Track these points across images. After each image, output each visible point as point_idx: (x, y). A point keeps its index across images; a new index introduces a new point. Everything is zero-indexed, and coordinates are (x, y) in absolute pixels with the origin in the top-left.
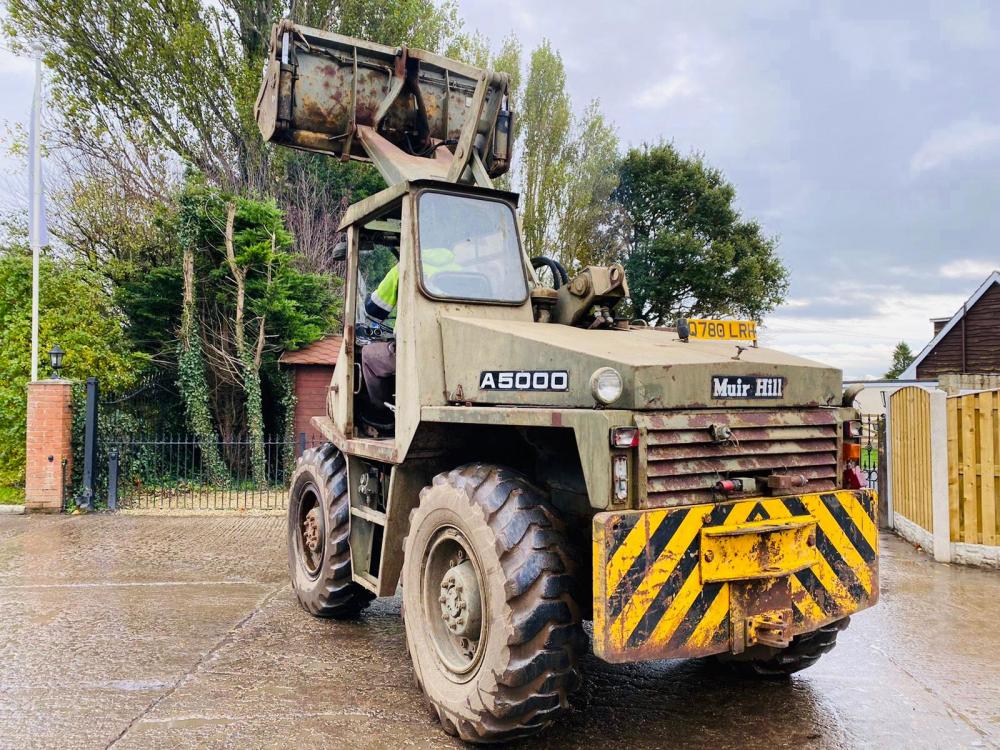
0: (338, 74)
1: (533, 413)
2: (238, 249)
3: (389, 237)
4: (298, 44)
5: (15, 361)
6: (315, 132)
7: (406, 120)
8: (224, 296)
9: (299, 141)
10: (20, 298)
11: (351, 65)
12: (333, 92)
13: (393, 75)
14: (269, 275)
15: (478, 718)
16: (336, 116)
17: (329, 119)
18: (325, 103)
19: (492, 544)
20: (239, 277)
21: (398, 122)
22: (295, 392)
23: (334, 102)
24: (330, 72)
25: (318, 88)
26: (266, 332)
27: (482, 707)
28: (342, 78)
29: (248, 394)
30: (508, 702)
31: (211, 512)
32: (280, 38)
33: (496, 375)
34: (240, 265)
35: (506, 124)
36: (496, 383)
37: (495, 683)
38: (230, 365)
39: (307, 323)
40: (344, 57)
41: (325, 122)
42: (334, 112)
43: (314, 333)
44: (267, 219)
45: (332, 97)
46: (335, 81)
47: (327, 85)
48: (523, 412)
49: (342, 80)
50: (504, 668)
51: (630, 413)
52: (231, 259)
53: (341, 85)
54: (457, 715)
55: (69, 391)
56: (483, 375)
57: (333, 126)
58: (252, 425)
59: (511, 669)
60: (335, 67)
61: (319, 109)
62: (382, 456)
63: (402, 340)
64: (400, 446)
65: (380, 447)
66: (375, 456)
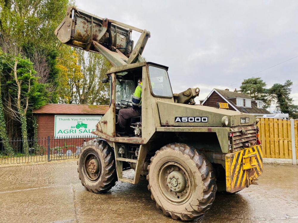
0: (87, 24)
1: (201, 128)
2: (20, 74)
3: (120, 77)
4: (77, 14)
6: (78, 41)
7: (105, 40)
8: (12, 91)
9: (74, 44)
11: (91, 22)
12: (85, 29)
13: (103, 26)
14: (29, 84)
15: (191, 213)
16: (86, 37)
17: (83, 38)
18: (83, 33)
19: (195, 165)
20: (19, 85)
21: (102, 40)
23: (85, 33)
24: (85, 23)
25: (81, 28)
26: (29, 103)
27: (193, 210)
28: (88, 25)
29: (22, 124)
30: (202, 207)
31: (15, 165)
32: (71, 11)
33: (181, 118)
34: (19, 80)
35: (131, 44)
36: (181, 120)
37: (199, 202)
38: (15, 114)
40: (89, 19)
41: (82, 38)
42: (85, 36)
44: (27, 65)
45: (85, 31)
46: (86, 26)
47: (84, 27)
48: (197, 128)
49: (88, 26)
50: (202, 198)
51: (229, 128)
52: (16, 78)
53: (88, 27)
54: (181, 214)
56: (176, 118)
57: (84, 40)
58: (24, 134)
59: (204, 198)
60: (86, 22)
61: (81, 34)
62: (135, 142)
63: (145, 108)
64: (145, 139)
65: (134, 140)
66: (131, 142)
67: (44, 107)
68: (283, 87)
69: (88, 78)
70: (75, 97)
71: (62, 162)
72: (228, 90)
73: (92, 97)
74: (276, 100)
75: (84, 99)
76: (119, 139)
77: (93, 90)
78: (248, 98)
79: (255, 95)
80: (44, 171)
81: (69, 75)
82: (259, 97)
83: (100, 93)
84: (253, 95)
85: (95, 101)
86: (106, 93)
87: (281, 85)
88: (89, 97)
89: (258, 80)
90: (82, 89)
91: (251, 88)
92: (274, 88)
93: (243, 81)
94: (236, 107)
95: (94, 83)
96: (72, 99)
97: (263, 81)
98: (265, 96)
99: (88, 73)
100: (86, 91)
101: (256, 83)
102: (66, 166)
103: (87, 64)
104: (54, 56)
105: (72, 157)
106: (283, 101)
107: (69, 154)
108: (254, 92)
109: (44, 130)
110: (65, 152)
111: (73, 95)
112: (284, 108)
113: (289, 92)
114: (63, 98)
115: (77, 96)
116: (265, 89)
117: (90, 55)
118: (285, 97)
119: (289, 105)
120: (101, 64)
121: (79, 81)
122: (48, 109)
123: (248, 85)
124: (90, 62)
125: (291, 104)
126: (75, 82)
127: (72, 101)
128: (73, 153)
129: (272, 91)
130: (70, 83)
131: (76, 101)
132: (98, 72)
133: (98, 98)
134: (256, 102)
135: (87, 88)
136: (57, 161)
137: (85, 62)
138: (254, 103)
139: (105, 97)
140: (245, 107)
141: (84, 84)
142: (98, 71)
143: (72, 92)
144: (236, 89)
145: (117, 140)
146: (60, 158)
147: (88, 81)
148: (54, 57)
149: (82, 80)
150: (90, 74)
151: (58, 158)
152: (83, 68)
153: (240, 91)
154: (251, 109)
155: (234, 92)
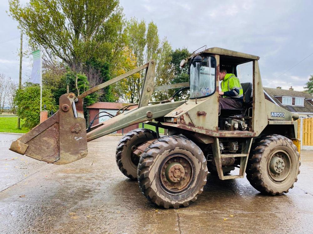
5: (36, 107)
10: (37, 95)
14: (84, 90)
20: (78, 91)
22: (89, 114)
34: (79, 88)
39: (92, 100)
43: (93, 102)
44: (84, 79)
52: (77, 87)
55: (48, 113)
62: (246, 135)
63: (259, 102)
64: (257, 132)
65: (245, 133)
66: (241, 136)
72: (281, 88)
76: (225, 133)
78: (300, 97)
121: (139, 80)
134: (312, 100)
138: (310, 102)
140: (294, 106)
144: (291, 87)
145: (223, 134)
153: (306, 88)
154: (302, 107)
155: (289, 89)
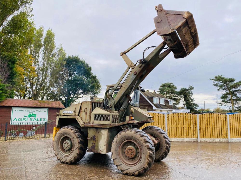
67: (4, 101)
68: (187, 90)
69: (40, 76)
70: (29, 91)
71: (15, 141)
72: (149, 91)
73: (43, 92)
74: (183, 100)
75: (37, 93)
77: (44, 87)
78: (163, 97)
79: (169, 95)
80: (3, 146)
81: (25, 74)
82: (172, 97)
83: (50, 89)
84: (168, 95)
85: (46, 95)
86: (55, 89)
87: (186, 89)
88: (41, 92)
89: (172, 84)
90: (35, 85)
91: (166, 90)
92: (181, 91)
93: (161, 85)
94: (153, 104)
95: (45, 81)
96: (26, 93)
97: (174, 85)
98: (176, 96)
99: (41, 73)
100: (38, 87)
101: (170, 87)
102: (19, 143)
103: (41, 65)
104: (14, 61)
105: (23, 138)
106: (188, 101)
107: (21, 136)
108: (169, 93)
109: (3, 118)
110: (18, 135)
111: (27, 90)
112: (188, 105)
113: (191, 94)
114: (18, 92)
115: (30, 91)
116: (176, 91)
117: (44, 59)
118: (189, 98)
119: (191, 103)
120: (52, 66)
121: (33, 79)
122: (7, 103)
123: (164, 88)
124: (44, 64)
125: (193, 103)
126: (30, 80)
127: (26, 95)
128: (24, 135)
129: (180, 93)
130: (25, 80)
131: (29, 95)
132: (49, 73)
133: (48, 93)
134: (168, 100)
135: (39, 85)
136: (11, 140)
137: (40, 64)
138: (167, 101)
139: (54, 92)
140: (159, 104)
141: (37, 82)
142: (50, 71)
143: (26, 88)
144: (154, 91)
146: (14, 139)
147: (41, 79)
148: (13, 63)
149: (36, 78)
150: (43, 73)
151: (12, 139)
152: (37, 69)
153: (158, 92)
154: (164, 105)
155: (153, 92)
